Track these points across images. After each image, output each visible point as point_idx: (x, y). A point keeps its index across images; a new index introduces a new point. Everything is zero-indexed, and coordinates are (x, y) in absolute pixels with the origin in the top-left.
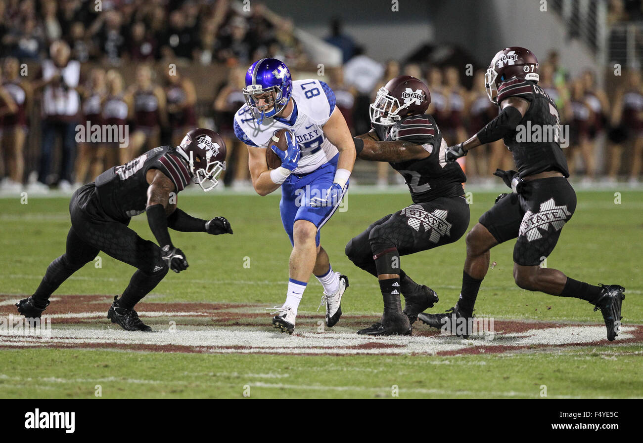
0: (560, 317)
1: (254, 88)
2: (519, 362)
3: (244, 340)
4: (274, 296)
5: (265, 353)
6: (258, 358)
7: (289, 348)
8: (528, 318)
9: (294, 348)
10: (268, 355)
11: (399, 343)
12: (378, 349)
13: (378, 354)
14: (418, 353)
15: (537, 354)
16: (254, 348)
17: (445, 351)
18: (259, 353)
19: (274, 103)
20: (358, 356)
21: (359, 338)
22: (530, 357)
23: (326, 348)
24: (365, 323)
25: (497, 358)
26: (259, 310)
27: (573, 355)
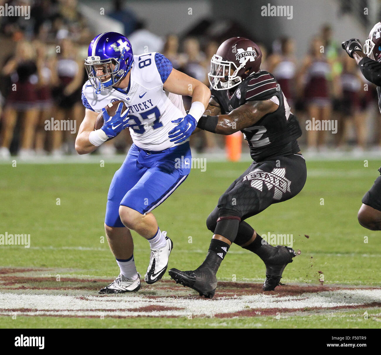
0: (333, 280)
1: (93, 59)
2: (293, 324)
3: (30, 303)
4: (58, 261)
5: (50, 315)
6: (43, 320)
7: (73, 311)
8: (302, 282)
9: (78, 311)
10: (53, 318)
11: (178, 305)
12: (158, 312)
13: (158, 317)
14: (196, 316)
15: (311, 316)
16: (39, 311)
17: (222, 313)
18: (44, 315)
19: (111, 75)
20: (139, 318)
21: (140, 301)
22: (304, 319)
23: (108, 310)
24: (146, 286)
25: (272, 320)
26: (44, 274)
27: (345, 317)
